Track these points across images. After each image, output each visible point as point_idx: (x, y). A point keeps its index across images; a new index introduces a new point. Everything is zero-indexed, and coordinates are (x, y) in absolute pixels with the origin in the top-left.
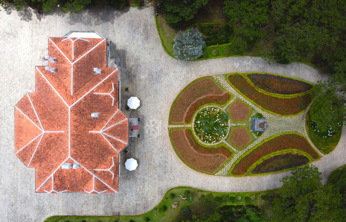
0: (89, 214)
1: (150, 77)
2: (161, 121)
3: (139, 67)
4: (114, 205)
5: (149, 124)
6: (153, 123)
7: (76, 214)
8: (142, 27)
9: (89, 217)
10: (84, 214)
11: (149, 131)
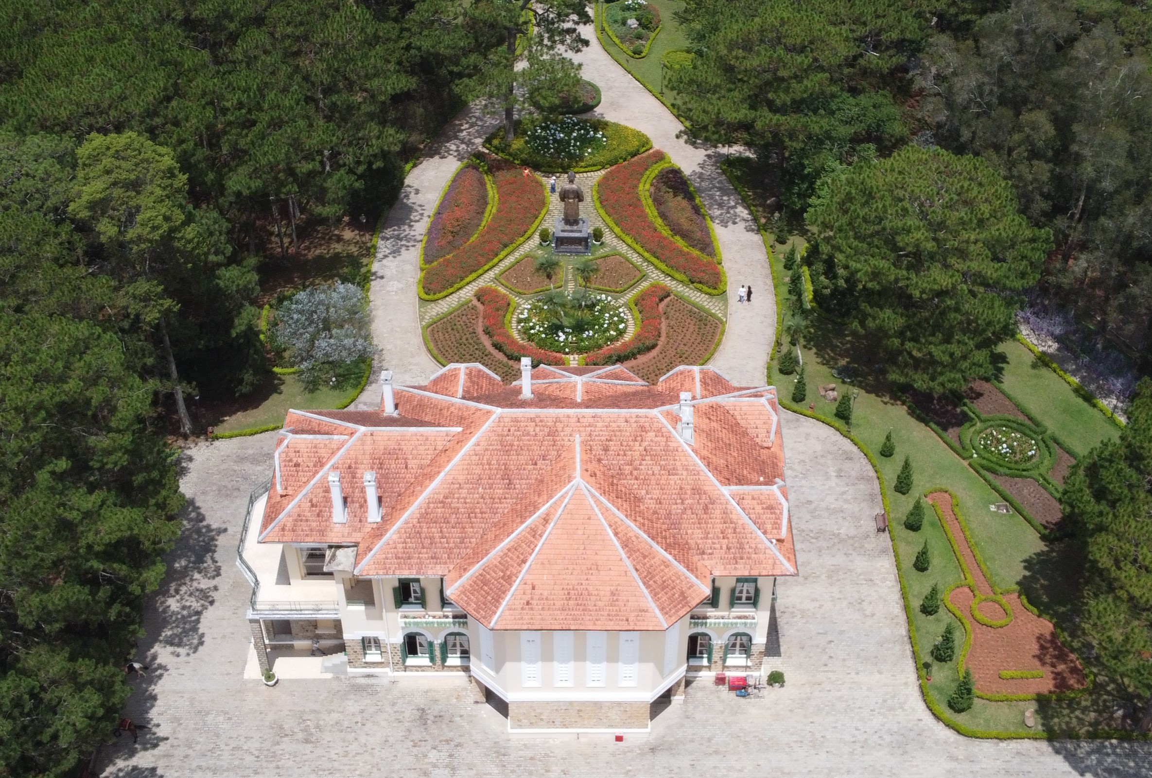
0: (894, 596)
4: (853, 532)
7: (903, 631)
9: (904, 596)
10: (896, 608)
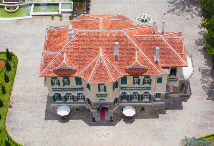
1: (158, 130)
2: (110, 141)
3: (167, 120)
4: (20, 103)
5: (107, 130)
6: (108, 134)
8: (209, 122)
11: (99, 130)
